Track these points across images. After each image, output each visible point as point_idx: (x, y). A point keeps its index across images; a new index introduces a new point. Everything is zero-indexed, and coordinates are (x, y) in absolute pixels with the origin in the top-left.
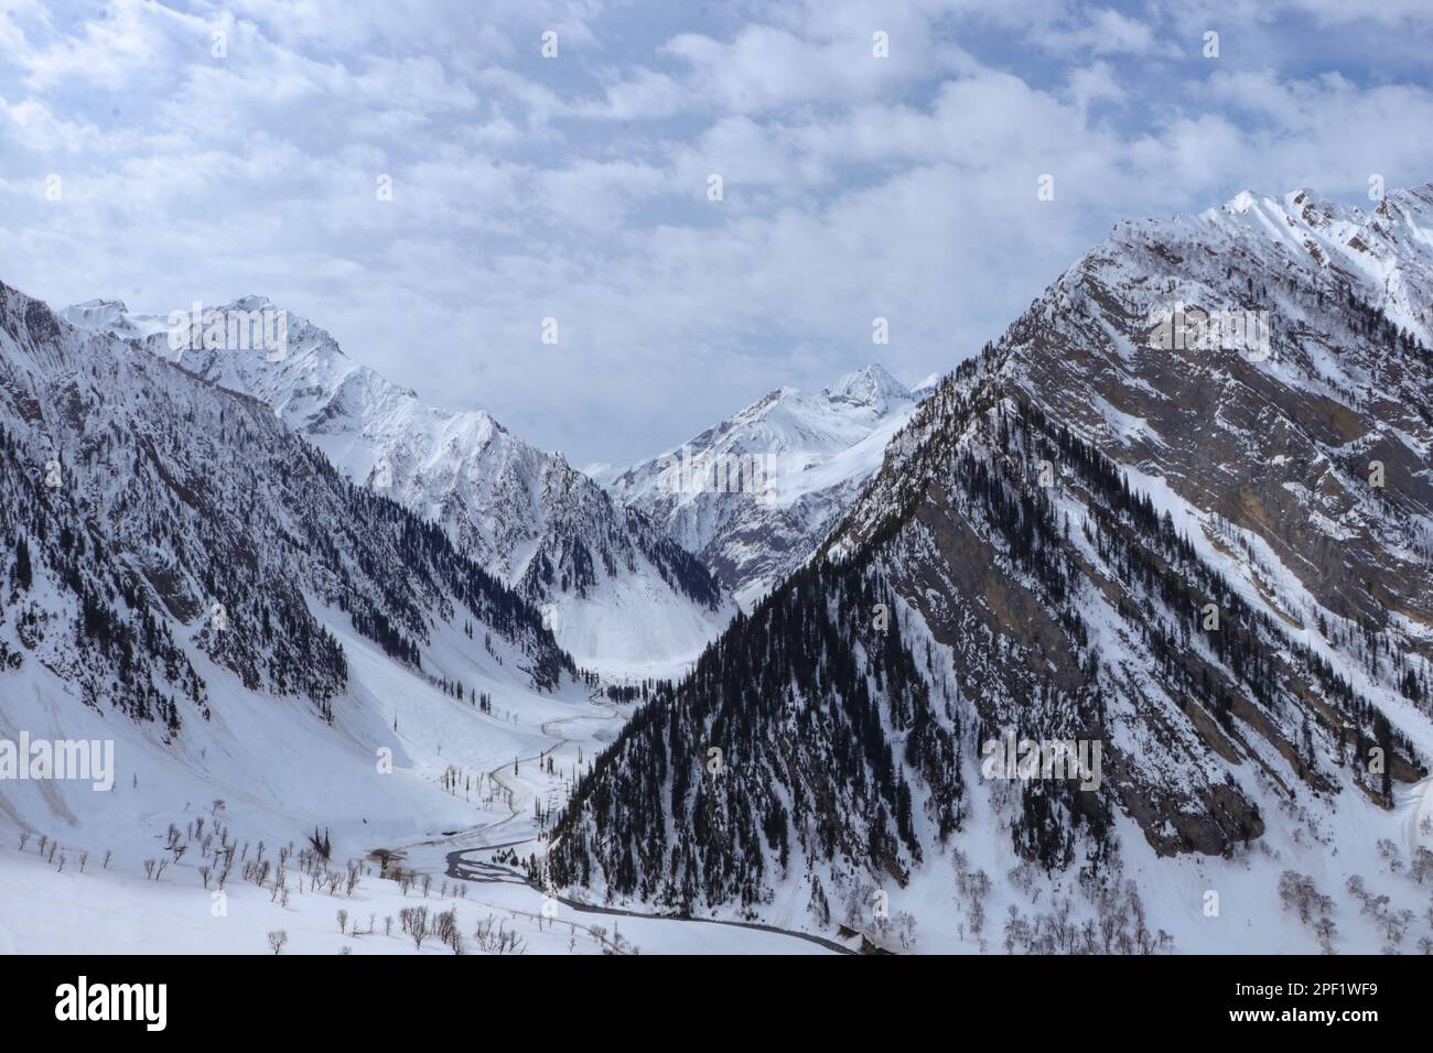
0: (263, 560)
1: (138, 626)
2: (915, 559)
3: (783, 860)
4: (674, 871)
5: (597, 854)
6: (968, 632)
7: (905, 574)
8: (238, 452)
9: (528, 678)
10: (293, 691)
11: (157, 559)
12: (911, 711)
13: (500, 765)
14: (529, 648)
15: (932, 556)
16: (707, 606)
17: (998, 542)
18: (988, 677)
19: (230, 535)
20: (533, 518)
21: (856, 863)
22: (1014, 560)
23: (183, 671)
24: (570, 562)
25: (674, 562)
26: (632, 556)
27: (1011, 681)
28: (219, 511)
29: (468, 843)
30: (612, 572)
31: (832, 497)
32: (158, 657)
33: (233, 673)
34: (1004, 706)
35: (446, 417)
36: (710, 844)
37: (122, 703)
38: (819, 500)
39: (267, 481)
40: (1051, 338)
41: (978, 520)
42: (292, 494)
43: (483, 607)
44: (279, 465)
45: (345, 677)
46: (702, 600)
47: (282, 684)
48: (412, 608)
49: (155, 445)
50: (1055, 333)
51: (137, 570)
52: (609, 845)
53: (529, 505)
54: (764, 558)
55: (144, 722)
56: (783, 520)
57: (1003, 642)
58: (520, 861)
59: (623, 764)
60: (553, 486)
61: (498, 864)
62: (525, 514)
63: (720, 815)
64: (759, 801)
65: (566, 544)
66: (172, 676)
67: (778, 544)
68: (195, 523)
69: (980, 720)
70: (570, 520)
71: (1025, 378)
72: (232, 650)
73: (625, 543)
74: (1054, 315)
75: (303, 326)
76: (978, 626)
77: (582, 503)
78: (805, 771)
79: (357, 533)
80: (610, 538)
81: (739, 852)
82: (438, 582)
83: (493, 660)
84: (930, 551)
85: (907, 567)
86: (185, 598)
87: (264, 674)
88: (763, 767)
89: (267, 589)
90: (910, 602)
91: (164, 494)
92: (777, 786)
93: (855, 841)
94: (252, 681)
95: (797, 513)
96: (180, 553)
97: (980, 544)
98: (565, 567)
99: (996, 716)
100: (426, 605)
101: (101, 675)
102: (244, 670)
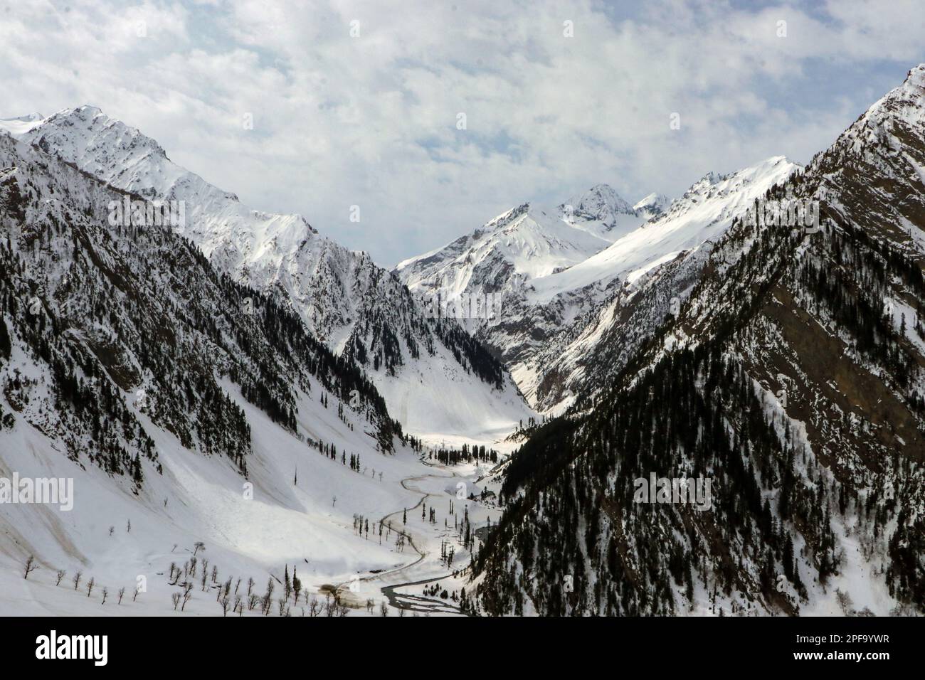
0: (179, 338)
1: (97, 392)
2: (766, 349)
3: (689, 595)
4: (598, 603)
5: (526, 589)
6: (820, 410)
7: (757, 361)
8: (133, 244)
9: (375, 442)
10: (216, 451)
11: (101, 335)
12: (778, 475)
13: (385, 515)
14: (371, 417)
15: (781, 347)
16: (494, 385)
17: (845, 337)
18: (842, 448)
19: (152, 315)
20: (346, 307)
21: (751, 599)
22: (862, 352)
23: (136, 431)
24: (380, 345)
25: (466, 348)
26: (430, 341)
27: (863, 451)
28: (143, 295)
29: (394, 580)
30: (415, 354)
31: (583, 296)
32: (116, 420)
33: (172, 434)
34: (858, 472)
35: (265, 218)
36: (623, 581)
37: (97, 459)
38: (572, 298)
39: (158, 270)
40: (861, 168)
41: (825, 319)
42: (179, 281)
43: (333, 382)
44: (166, 256)
45: (249, 439)
46: (489, 381)
47: (209, 444)
48: (281, 381)
49: (88, 234)
50: (864, 164)
51: (84, 344)
52: (536, 581)
53: (343, 296)
54: (526, 346)
55: (116, 475)
56: (542, 314)
57: (854, 419)
58: (450, 594)
59: (540, 514)
60: (362, 280)
61: (429, 597)
62: (340, 304)
63: (631, 555)
64: (663, 546)
65: (376, 330)
66: (128, 436)
67: (538, 335)
68: (125, 305)
69: (838, 484)
70: (379, 310)
71: (836, 201)
72: (169, 414)
73: (425, 330)
74: (863, 149)
75: (134, 135)
76: (829, 404)
77: (388, 296)
78: (698, 521)
79: (233, 316)
80: (413, 326)
81: (652, 588)
82: (296, 359)
83: (345, 426)
84: (779, 343)
85: (759, 356)
86: (127, 368)
87: (194, 433)
88: (662, 517)
89: (185, 362)
90: (763, 384)
91: (98, 279)
92: (675, 533)
93: (748, 580)
94: (186, 442)
95: (554, 309)
96: (118, 330)
97: (828, 338)
98: (376, 350)
99: (853, 480)
100: (290, 379)
101: (79, 434)
102: (180, 432)
